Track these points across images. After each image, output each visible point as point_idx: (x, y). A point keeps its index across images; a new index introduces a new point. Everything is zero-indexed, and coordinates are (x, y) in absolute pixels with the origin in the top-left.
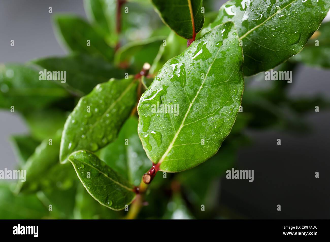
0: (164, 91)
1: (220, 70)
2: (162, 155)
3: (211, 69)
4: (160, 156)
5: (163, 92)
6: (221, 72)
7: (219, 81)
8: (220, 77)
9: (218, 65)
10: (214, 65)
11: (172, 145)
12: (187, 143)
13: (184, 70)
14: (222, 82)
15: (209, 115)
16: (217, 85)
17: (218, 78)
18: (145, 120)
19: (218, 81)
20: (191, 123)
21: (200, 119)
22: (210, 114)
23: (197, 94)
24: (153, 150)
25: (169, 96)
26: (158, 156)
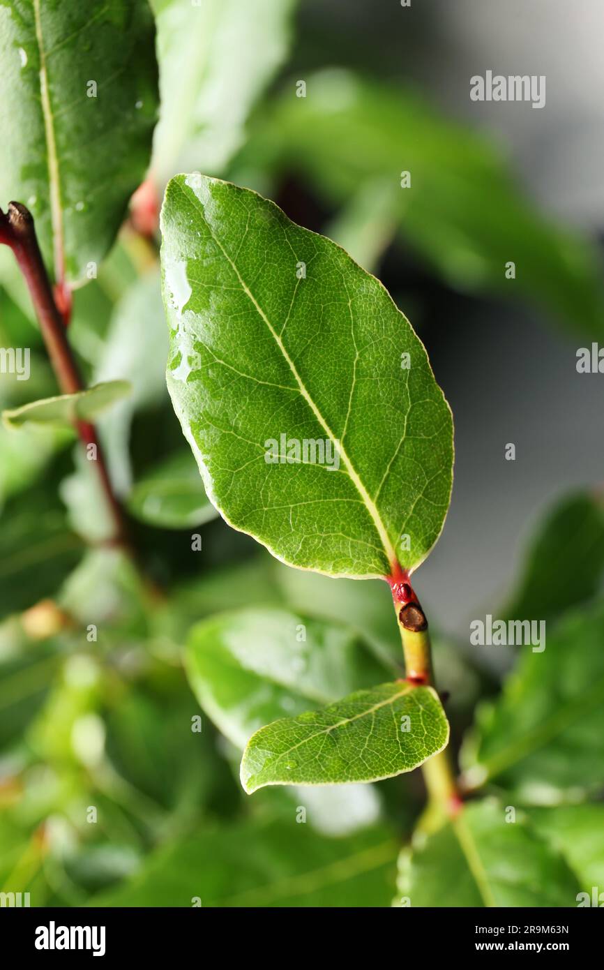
0: (232, 432)
1: (266, 270)
2: (379, 544)
3: (250, 290)
4: (378, 550)
5: (231, 437)
6: (271, 270)
7: (289, 289)
8: (283, 282)
9: (253, 268)
10: (246, 275)
11: (370, 500)
12: (388, 463)
13: (212, 350)
14: (297, 286)
15: (355, 368)
16: (296, 300)
17: (281, 286)
18: (271, 527)
19: (287, 291)
20: (346, 421)
21: (351, 393)
22: (355, 363)
23: (288, 359)
24: (354, 556)
25: (250, 429)
26: (376, 555)
